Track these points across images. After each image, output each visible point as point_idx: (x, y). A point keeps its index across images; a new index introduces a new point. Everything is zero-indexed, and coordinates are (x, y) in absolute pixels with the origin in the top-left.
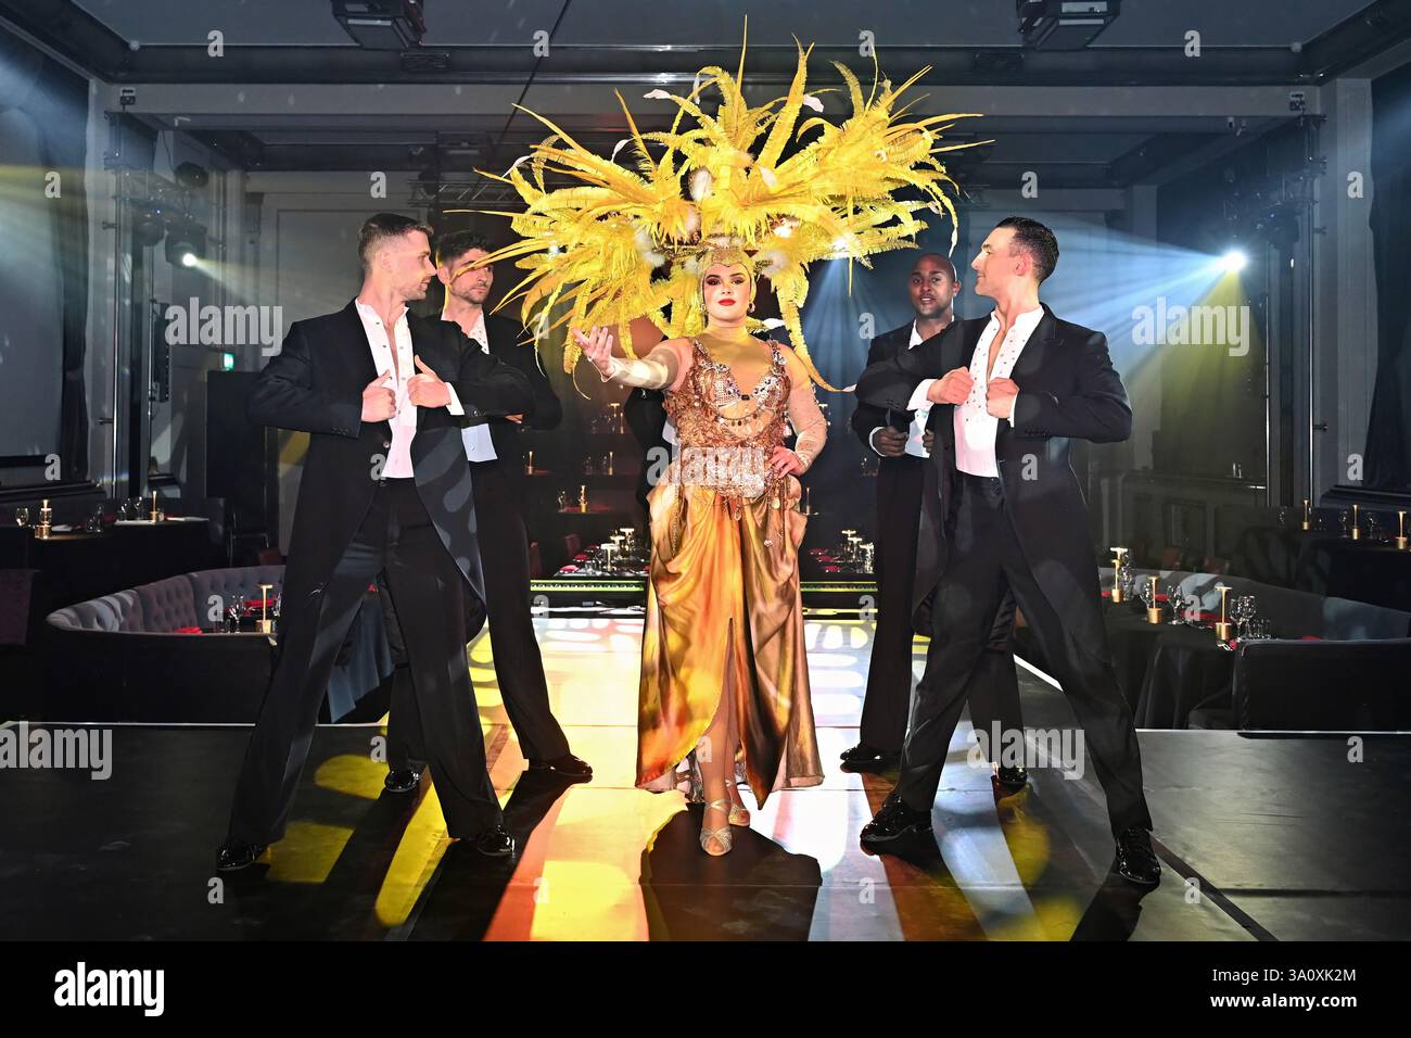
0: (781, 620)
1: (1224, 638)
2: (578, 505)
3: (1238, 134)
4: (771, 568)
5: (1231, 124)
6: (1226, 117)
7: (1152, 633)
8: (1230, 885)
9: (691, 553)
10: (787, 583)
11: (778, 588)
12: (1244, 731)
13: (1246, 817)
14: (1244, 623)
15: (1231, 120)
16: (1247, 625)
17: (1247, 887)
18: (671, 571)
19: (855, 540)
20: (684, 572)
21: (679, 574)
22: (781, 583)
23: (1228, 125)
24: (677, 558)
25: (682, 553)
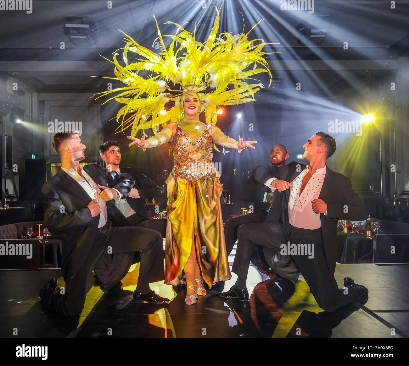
0: (213, 220)
1: (369, 236)
2: (152, 202)
3: (369, 76)
4: (208, 203)
5: (367, 72)
6: (366, 70)
7: (345, 236)
8: (376, 309)
9: (179, 201)
10: (215, 208)
11: (211, 210)
12: (377, 263)
13: (379, 289)
14: (376, 230)
15: (367, 71)
16: (377, 231)
17: (381, 310)
18: (173, 207)
19: (245, 211)
20: (177, 207)
21: (176, 208)
22: (212, 208)
23: (366, 73)
24: (175, 202)
25: (177, 200)
